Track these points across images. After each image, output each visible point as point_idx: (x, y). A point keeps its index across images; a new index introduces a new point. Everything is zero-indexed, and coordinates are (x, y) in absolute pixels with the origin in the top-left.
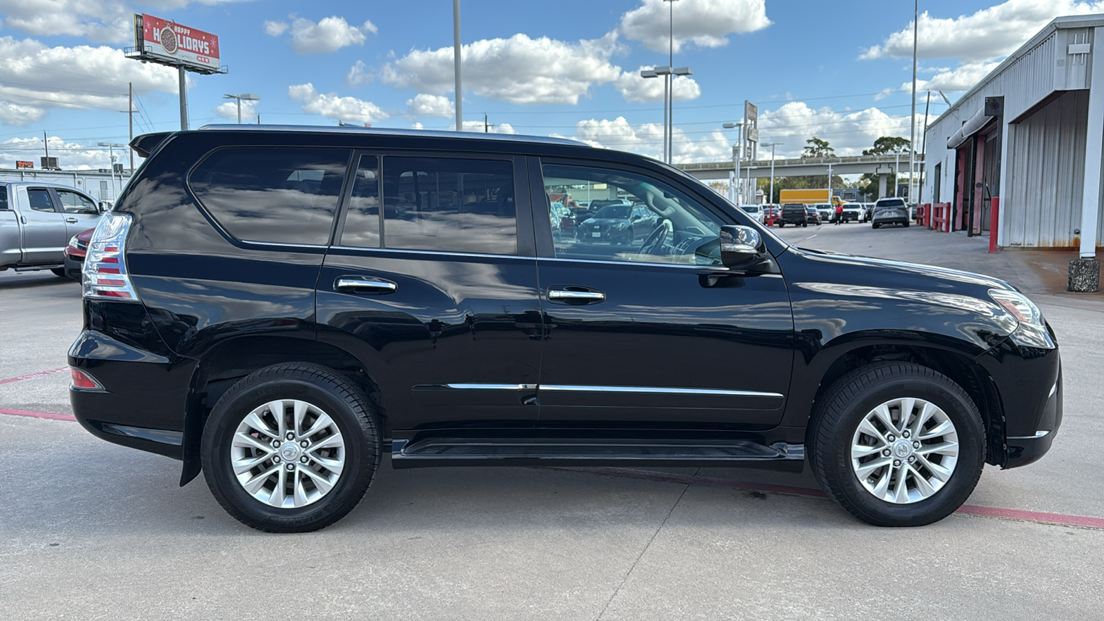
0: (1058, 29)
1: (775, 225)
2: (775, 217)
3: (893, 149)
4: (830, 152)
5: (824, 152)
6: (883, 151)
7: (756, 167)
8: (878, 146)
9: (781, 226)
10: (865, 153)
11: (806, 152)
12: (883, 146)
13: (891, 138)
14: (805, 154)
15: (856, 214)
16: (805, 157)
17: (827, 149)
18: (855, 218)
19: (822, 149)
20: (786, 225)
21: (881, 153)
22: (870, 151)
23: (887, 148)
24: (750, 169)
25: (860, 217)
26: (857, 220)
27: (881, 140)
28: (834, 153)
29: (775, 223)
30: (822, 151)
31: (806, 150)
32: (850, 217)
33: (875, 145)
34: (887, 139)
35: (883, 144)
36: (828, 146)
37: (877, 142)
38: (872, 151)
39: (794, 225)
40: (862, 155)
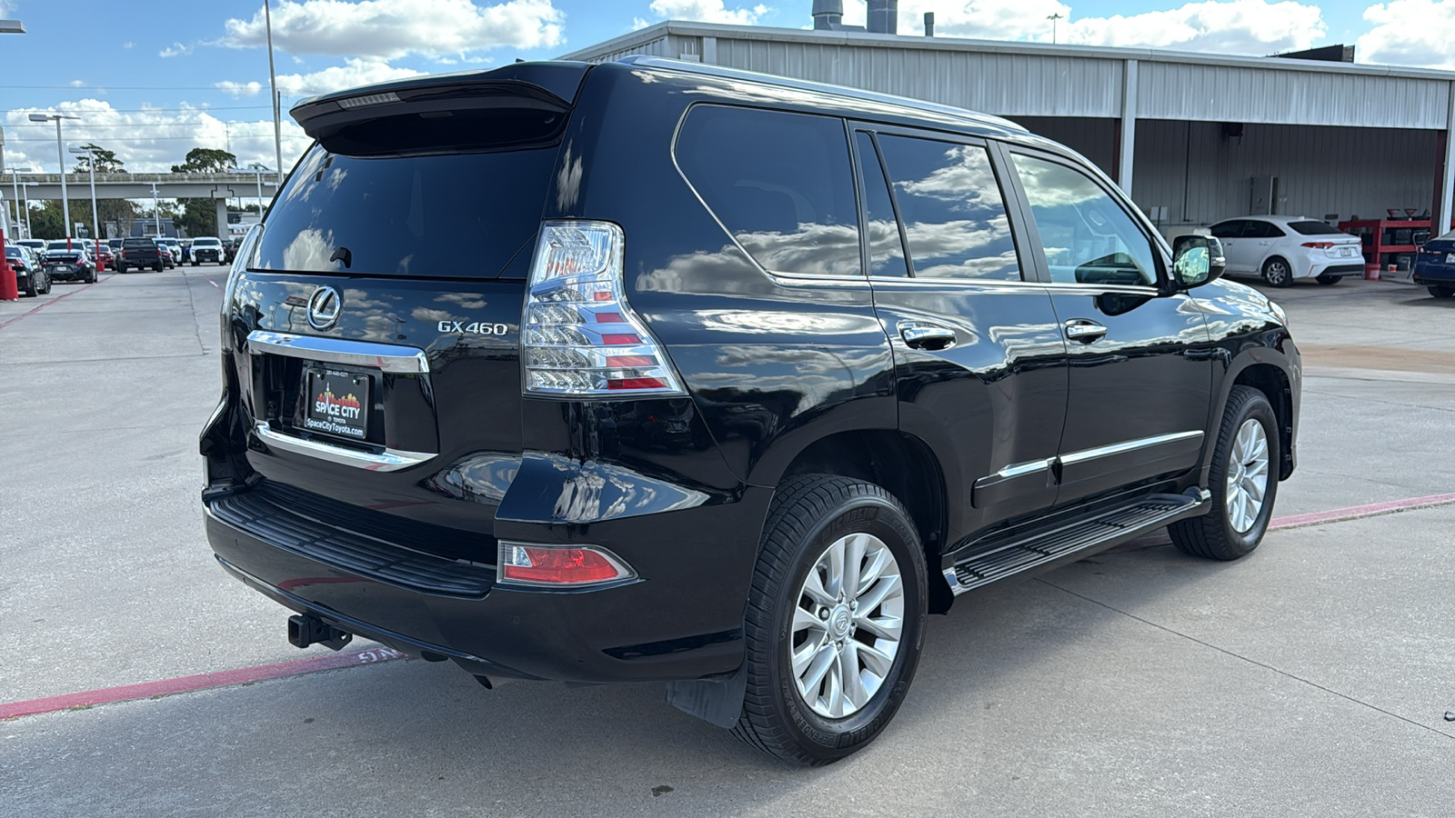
0: (670, 35)
1: (106, 270)
2: (104, 258)
3: (213, 166)
4: (117, 166)
5: (109, 165)
6: (199, 167)
7: (37, 184)
8: (192, 161)
9: (124, 271)
10: (175, 169)
11: (81, 164)
12: (199, 161)
13: (210, 151)
14: (80, 167)
15: (215, 253)
16: (80, 171)
17: (113, 161)
18: (215, 258)
19: (105, 161)
20: (129, 270)
21: (198, 171)
22: (182, 167)
23: (204, 164)
24: (27, 186)
25: (221, 257)
26: (217, 260)
27: (196, 153)
28: (124, 167)
29: (106, 267)
30: (105, 165)
31: (80, 162)
32: (207, 257)
33: (188, 160)
34: (204, 151)
35: (199, 158)
36: (114, 158)
37: (189, 156)
38: (184, 167)
39: (136, 269)
40: (171, 172)
